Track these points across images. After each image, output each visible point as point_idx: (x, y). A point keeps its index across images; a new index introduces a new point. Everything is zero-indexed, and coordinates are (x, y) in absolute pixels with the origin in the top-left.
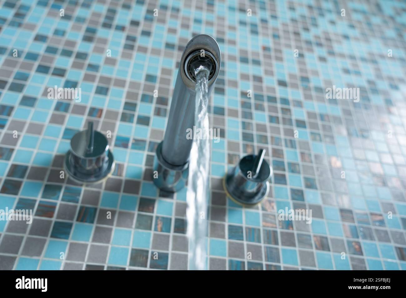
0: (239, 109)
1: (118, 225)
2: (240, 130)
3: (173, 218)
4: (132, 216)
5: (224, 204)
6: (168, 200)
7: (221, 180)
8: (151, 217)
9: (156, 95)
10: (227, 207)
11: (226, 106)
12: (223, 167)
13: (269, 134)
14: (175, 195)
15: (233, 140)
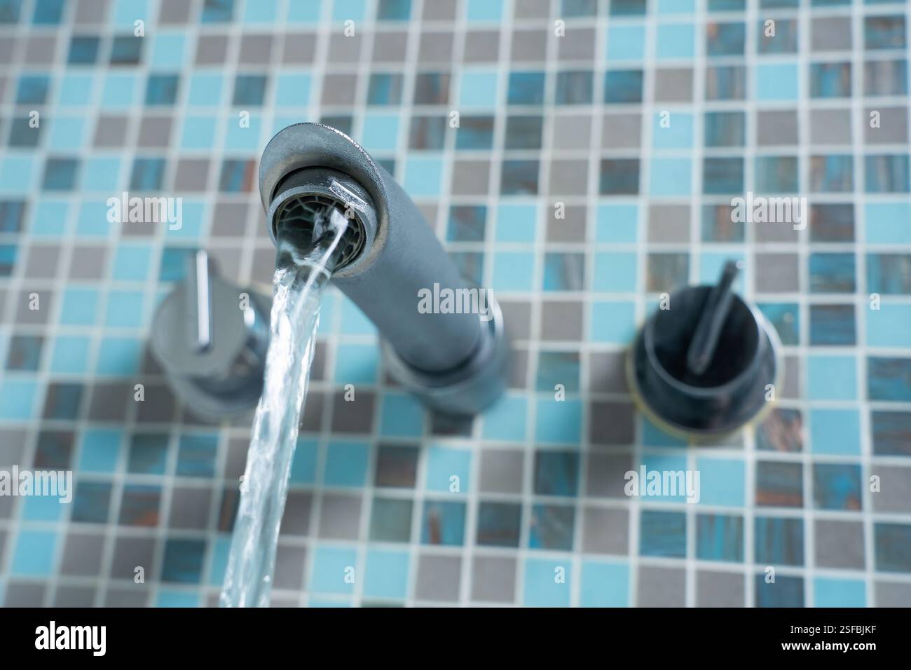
0: (699, 62)
1: (325, 534)
2: (697, 153)
3: (473, 499)
4: (355, 503)
5: (629, 439)
6: (455, 444)
7: (621, 357)
8: (409, 504)
9: (410, 70)
10: (639, 449)
11: (650, 61)
12: (631, 306)
13: (803, 151)
14: (479, 425)
15: (670, 198)
